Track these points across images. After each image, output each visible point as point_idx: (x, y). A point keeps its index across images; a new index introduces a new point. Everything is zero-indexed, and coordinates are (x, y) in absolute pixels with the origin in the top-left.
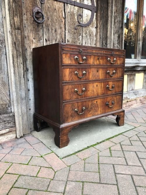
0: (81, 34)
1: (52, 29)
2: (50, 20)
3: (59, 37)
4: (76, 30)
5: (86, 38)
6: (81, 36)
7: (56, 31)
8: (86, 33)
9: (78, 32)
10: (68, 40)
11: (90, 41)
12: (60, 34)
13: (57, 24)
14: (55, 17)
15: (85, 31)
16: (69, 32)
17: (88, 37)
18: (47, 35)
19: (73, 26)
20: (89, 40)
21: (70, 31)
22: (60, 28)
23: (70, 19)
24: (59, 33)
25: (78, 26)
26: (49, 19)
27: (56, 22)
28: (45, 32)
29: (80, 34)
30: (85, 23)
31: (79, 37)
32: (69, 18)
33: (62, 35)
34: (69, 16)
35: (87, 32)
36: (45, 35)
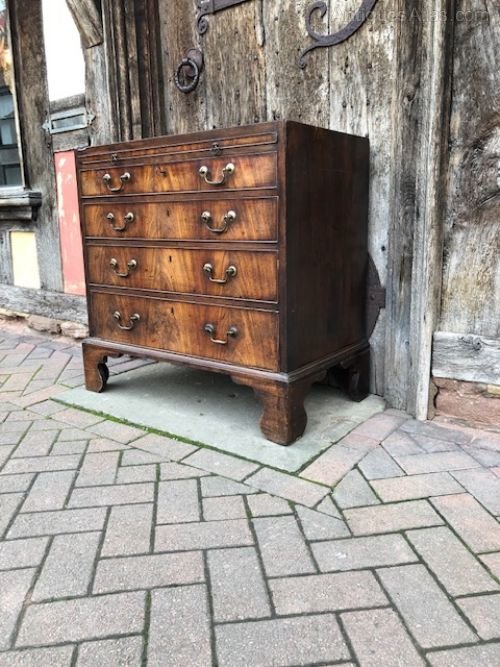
0: (326, 78)
1: (229, 94)
2: (223, 69)
3: (245, 111)
4: (302, 72)
5: (347, 86)
6: (324, 86)
7: (238, 96)
8: (347, 66)
9: (312, 72)
10: (274, 112)
11: (367, 90)
12: (249, 100)
13: (241, 72)
14: (238, 56)
15: (343, 61)
16: (277, 86)
17: (358, 78)
18: (218, 114)
19: (293, 60)
20: (362, 90)
21: (280, 81)
22: (250, 83)
23: (282, 40)
24: (247, 99)
25: (312, 50)
26: (219, 69)
27: (239, 69)
28: (213, 109)
29: (321, 77)
30: (340, 27)
31: (316, 92)
32: (277, 40)
33: (254, 101)
34: (277, 32)
35: (353, 58)
36: (211, 117)
